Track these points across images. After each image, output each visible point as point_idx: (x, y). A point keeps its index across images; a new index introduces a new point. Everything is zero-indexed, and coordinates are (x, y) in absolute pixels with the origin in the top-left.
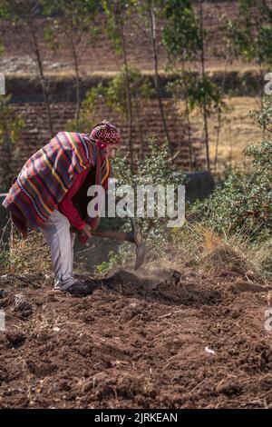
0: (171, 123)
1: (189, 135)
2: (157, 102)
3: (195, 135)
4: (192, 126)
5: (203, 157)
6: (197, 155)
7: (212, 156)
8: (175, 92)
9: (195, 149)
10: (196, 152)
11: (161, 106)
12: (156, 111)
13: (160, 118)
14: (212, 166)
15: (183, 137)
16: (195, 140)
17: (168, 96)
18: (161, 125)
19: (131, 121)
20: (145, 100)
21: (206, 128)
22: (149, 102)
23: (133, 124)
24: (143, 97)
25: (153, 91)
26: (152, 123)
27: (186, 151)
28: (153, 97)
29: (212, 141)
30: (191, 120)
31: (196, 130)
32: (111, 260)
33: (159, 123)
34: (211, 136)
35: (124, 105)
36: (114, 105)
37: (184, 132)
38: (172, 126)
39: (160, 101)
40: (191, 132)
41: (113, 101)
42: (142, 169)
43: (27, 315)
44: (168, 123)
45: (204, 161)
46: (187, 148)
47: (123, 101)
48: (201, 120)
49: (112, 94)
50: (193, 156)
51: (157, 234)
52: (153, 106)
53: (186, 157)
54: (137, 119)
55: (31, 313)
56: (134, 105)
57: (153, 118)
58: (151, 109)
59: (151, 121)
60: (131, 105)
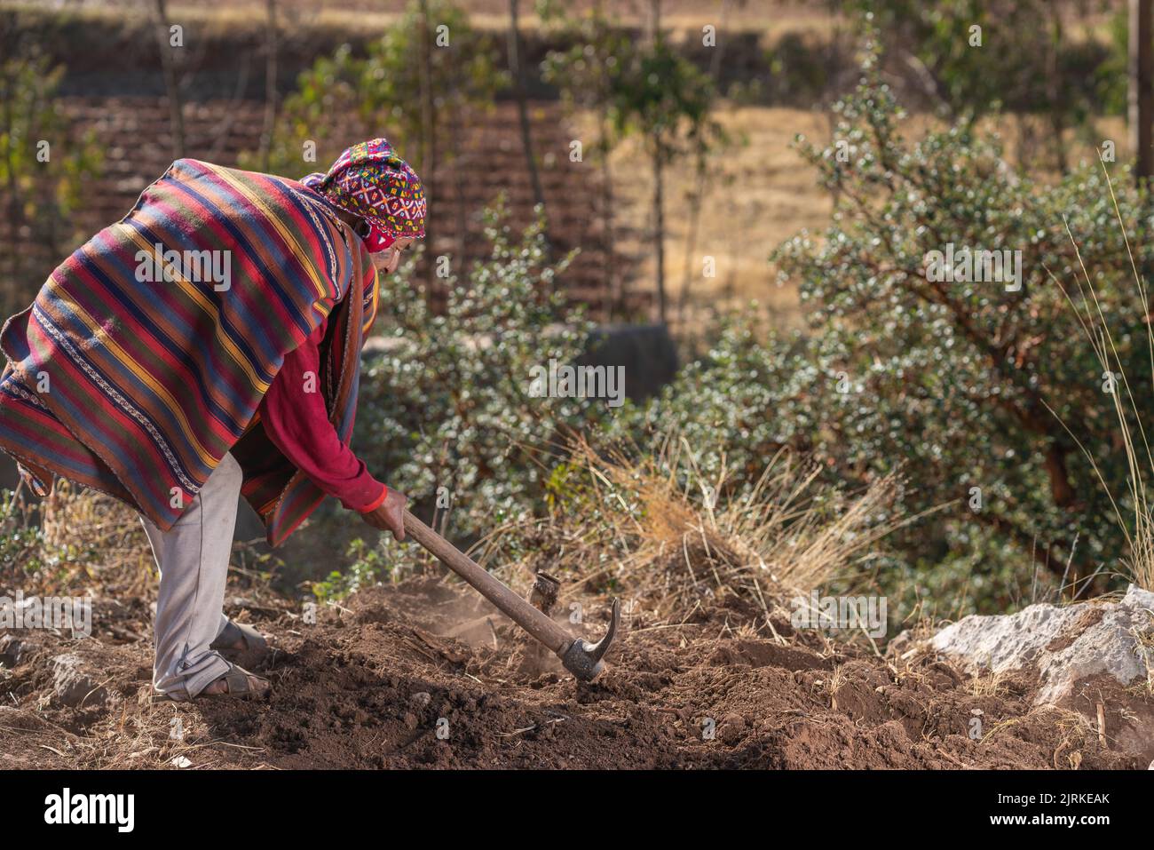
0: (555, 177)
1: (608, 215)
2: (511, 113)
3: (623, 217)
4: (617, 191)
5: (647, 284)
6: (628, 278)
7: (674, 283)
8: (569, 84)
9: (623, 260)
10: (626, 269)
11: (525, 125)
12: (510, 141)
13: (523, 161)
14: (673, 314)
15: (588, 223)
16: (624, 232)
17: (547, 94)
18: (522, 185)
19: (434, 167)
20: (477, 104)
21: (658, 200)
22: (492, 112)
23: (439, 175)
24: (473, 95)
25: (504, 78)
26: (494, 177)
27: (595, 265)
28: (502, 97)
29: (677, 237)
30: (615, 173)
31: (628, 203)
32: (356, 568)
33: (515, 176)
34: (672, 224)
35: (414, 116)
36: (381, 116)
37: (592, 207)
38: (555, 186)
39: (523, 110)
40: (615, 207)
41: (379, 103)
42: (461, 299)
43: (90, 720)
44: (544, 179)
45: (648, 296)
46: (600, 257)
47: (411, 105)
48: (646, 173)
49: (378, 82)
50: (616, 281)
51: (502, 498)
52: (501, 125)
53: (594, 283)
54: (450, 161)
55: (104, 712)
56: (444, 117)
57: (499, 160)
58: (493, 134)
59: (493, 168)
60: (434, 118)
